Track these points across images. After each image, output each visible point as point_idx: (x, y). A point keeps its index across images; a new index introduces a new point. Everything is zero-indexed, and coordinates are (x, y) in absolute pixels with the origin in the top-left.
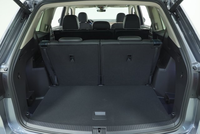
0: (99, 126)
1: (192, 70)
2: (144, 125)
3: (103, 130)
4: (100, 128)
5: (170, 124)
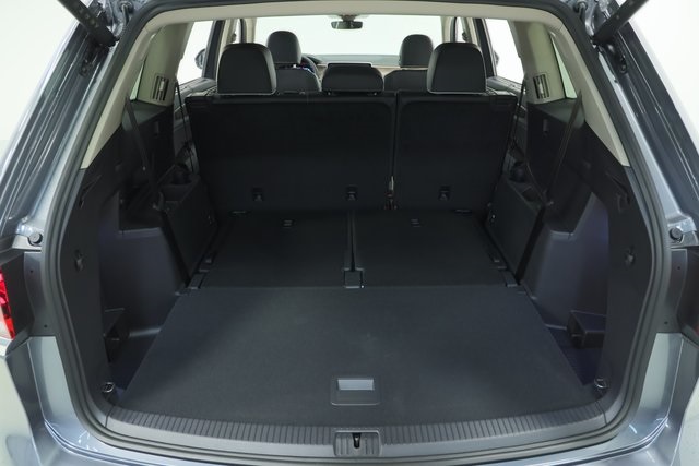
0: (355, 426)
1: (668, 240)
2: (506, 420)
3: (369, 441)
4: (359, 435)
5: (590, 417)
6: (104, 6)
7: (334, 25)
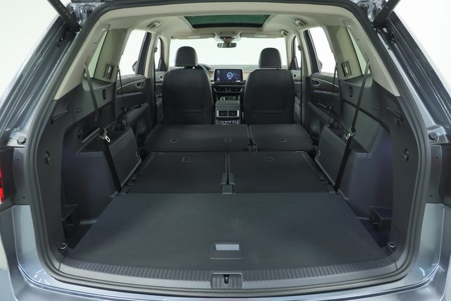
0: (226, 270)
3: (235, 279)
4: (228, 276)
5: (386, 265)
6: (74, 9)
7: (219, 45)
